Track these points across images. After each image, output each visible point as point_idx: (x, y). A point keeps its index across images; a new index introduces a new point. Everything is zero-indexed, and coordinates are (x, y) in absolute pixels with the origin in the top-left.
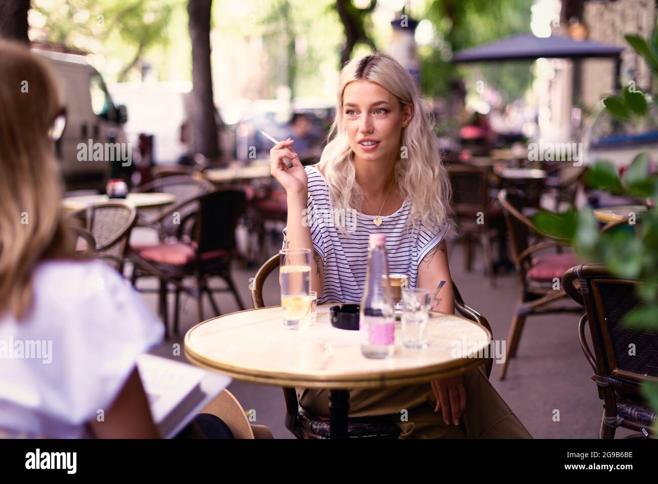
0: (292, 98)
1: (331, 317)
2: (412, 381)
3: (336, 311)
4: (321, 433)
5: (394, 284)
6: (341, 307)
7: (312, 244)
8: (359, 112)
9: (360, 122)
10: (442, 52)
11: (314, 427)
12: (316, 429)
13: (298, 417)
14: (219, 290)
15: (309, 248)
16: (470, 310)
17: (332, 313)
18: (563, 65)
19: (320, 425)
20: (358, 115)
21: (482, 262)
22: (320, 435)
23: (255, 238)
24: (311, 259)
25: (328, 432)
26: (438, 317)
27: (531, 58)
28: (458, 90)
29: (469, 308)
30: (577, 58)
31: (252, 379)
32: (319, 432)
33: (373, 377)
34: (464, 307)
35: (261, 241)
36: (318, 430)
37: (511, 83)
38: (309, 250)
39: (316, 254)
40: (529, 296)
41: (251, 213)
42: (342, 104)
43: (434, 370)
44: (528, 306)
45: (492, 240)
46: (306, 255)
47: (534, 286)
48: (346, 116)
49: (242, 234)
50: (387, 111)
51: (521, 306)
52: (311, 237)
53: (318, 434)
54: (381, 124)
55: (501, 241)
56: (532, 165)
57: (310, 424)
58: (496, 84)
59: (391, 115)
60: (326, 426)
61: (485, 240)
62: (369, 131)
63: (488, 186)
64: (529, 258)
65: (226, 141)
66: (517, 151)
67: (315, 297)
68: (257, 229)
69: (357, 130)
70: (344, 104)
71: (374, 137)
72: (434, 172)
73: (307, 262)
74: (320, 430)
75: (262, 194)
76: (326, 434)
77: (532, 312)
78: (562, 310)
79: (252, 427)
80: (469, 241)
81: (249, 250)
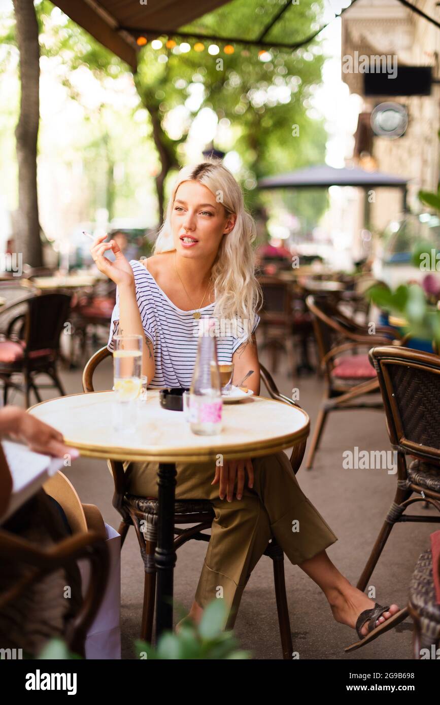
0: (110, 219)
1: (160, 400)
2: (239, 455)
3: (165, 393)
4: (147, 510)
5: (222, 370)
6: (169, 390)
7: (143, 329)
8: (186, 210)
9: (185, 219)
10: (246, 181)
11: (141, 504)
12: (142, 507)
13: (125, 497)
14: (45, 387)
15: (140, 334)
16: (285, 399)
17: (161, 396)
18: (355, 194)
19: (146, 503)
20: (185, 213)
21: (286, 365)
22: (146, 513)
23: (77, 342)
24: (142, 344)
25: (153, 509)
26: (259, 401)
27: (324, 186)
28: (260, 214)
29: (284, 396)
30: (367, 186)
31: (88, 453)
32: (145, 509)
33: (203, 451)
34: (279, 395)
35: (83, 346)
36: (144, 508)
37: (307, 211)
38: (141, 337)
39: (147, 340)
40: (334, 394)
41: (75, 317)
42: (174, 200)
43: (259, 445)
44: (333, 402)
45: (295, 346)
46: (138, 341)
47: (339, 384)
48: (175, 212)
49: (66, 338)
50: (210, 214)
51: (326, 402)
52: (142, 325)
53: (145, 512)
54: (204, 224)
55: (303, 345)
56: (329, 278)
57: (137, 502)
58: (295, 210)
59: (215, 219)
60: (151, 504)
61: (289, 344)
62: (192, 228)
63: (292, 297)
64: (332, 360)
65: (49, 257)
66: (316, 268)
67: (145, 382)
68: (80, 332)
69: (181, 227)
70: (176, 200)
71: (195, 236)
72: (245, 279)
73: (139, 348)
74: (147, 508)
75: (84, 302)
76: (152, 511)
77: (336, 408)
78: (362, 406)
79: (83, 506)
80: (275, 347)
81: (72, 353)
